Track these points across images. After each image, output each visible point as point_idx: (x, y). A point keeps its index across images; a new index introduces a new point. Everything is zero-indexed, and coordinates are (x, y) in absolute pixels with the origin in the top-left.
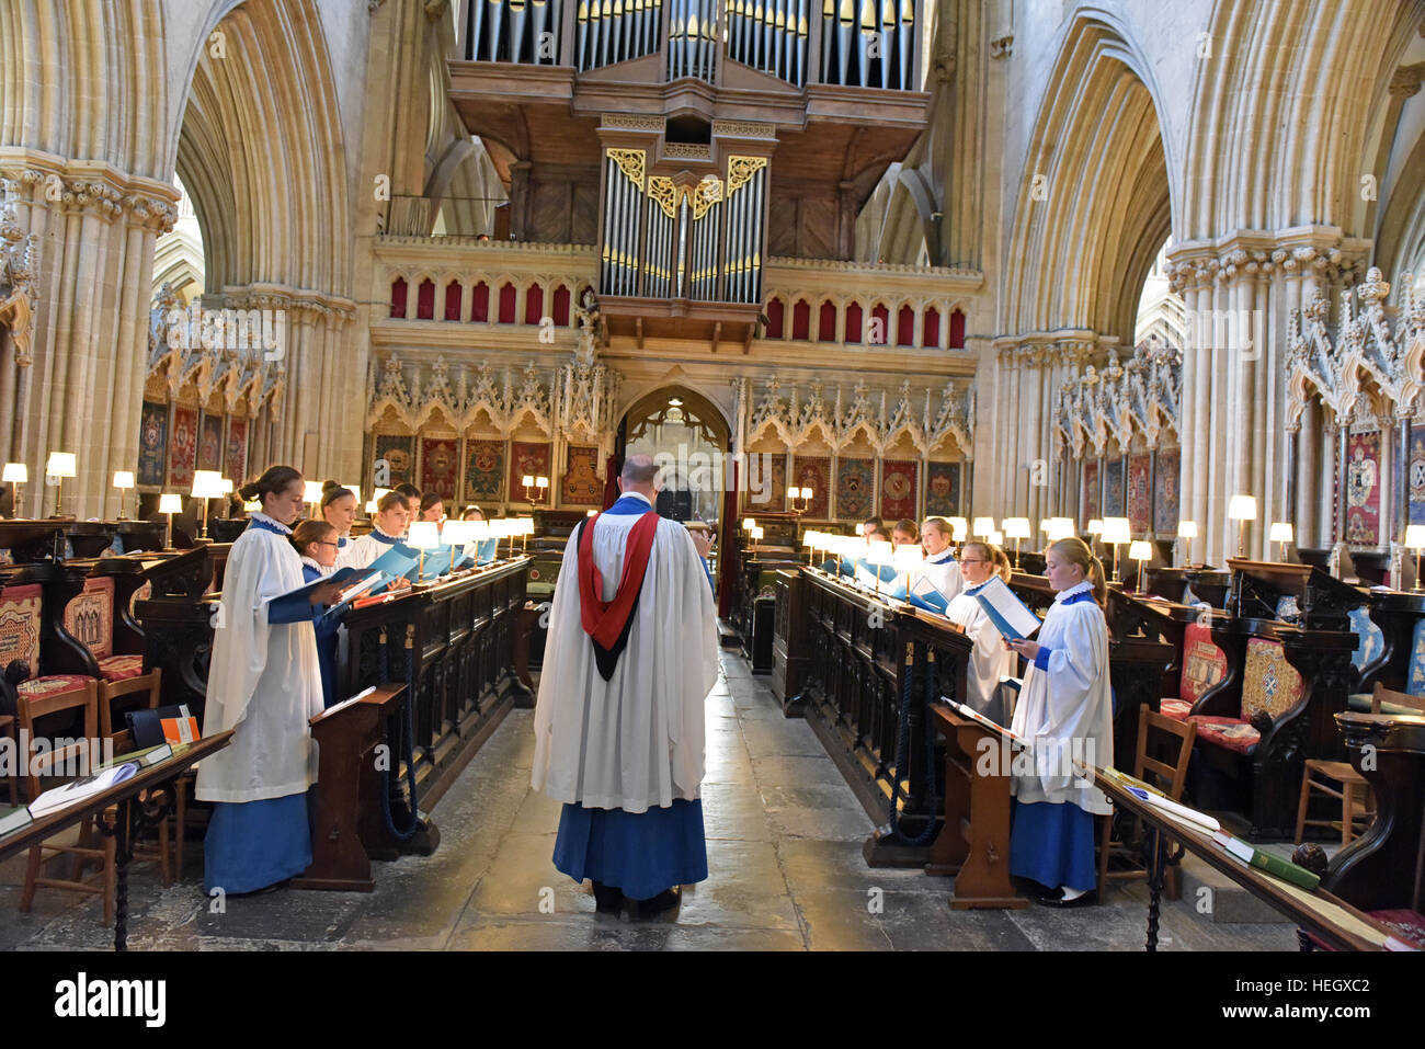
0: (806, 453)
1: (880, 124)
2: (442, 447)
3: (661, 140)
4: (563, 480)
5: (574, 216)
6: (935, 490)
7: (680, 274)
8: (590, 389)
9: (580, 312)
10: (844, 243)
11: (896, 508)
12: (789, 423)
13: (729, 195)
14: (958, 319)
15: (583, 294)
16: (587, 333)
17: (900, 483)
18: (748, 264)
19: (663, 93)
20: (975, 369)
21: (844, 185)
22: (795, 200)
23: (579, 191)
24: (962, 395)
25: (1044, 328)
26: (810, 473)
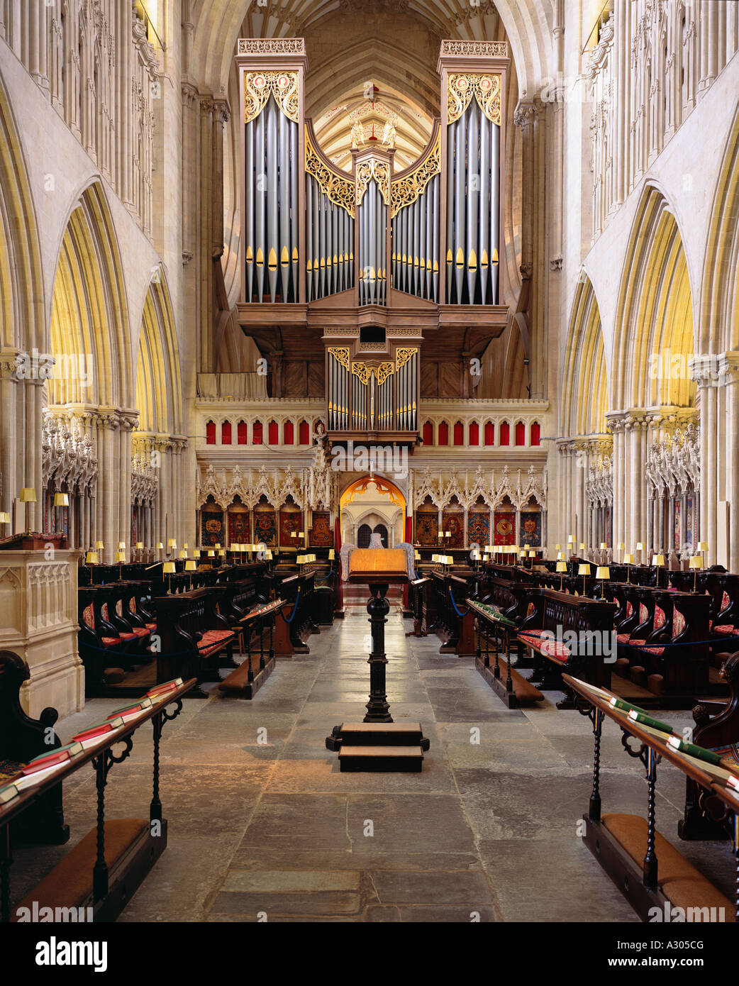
0: (450, 511)
1: (480, 325)
2: (239, 517)
3: (358, 342)
4: (310, 532)
5: (309, 380)
6: (527, 528)
7: (372, 417)
8: (324, 480)
9: (316, 436)
10: (466, 388)
11: (504, 540)
12: (438, 494)
13: (397, 370)
14: (536, 427)
15: (316, 426)
16: (320, 448)
17: (506, 525)
18: (410, 408)
19: (356, 312)
20: (547, 457)
21: (464, 354)
22: (437, 363)
23: (311, 366)
24: (540, 471)
25: (583, 433)
26: (452, 521)
